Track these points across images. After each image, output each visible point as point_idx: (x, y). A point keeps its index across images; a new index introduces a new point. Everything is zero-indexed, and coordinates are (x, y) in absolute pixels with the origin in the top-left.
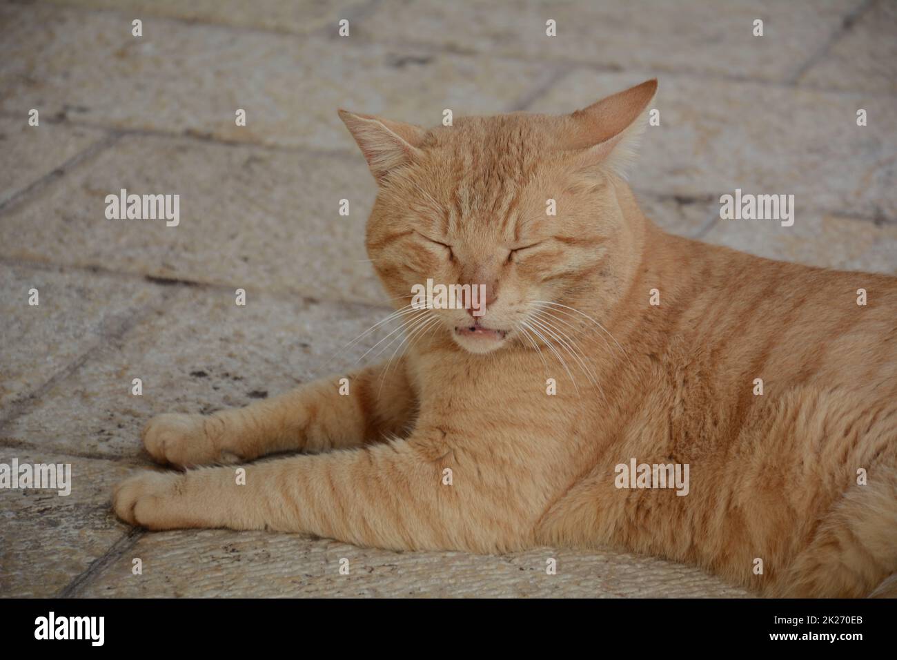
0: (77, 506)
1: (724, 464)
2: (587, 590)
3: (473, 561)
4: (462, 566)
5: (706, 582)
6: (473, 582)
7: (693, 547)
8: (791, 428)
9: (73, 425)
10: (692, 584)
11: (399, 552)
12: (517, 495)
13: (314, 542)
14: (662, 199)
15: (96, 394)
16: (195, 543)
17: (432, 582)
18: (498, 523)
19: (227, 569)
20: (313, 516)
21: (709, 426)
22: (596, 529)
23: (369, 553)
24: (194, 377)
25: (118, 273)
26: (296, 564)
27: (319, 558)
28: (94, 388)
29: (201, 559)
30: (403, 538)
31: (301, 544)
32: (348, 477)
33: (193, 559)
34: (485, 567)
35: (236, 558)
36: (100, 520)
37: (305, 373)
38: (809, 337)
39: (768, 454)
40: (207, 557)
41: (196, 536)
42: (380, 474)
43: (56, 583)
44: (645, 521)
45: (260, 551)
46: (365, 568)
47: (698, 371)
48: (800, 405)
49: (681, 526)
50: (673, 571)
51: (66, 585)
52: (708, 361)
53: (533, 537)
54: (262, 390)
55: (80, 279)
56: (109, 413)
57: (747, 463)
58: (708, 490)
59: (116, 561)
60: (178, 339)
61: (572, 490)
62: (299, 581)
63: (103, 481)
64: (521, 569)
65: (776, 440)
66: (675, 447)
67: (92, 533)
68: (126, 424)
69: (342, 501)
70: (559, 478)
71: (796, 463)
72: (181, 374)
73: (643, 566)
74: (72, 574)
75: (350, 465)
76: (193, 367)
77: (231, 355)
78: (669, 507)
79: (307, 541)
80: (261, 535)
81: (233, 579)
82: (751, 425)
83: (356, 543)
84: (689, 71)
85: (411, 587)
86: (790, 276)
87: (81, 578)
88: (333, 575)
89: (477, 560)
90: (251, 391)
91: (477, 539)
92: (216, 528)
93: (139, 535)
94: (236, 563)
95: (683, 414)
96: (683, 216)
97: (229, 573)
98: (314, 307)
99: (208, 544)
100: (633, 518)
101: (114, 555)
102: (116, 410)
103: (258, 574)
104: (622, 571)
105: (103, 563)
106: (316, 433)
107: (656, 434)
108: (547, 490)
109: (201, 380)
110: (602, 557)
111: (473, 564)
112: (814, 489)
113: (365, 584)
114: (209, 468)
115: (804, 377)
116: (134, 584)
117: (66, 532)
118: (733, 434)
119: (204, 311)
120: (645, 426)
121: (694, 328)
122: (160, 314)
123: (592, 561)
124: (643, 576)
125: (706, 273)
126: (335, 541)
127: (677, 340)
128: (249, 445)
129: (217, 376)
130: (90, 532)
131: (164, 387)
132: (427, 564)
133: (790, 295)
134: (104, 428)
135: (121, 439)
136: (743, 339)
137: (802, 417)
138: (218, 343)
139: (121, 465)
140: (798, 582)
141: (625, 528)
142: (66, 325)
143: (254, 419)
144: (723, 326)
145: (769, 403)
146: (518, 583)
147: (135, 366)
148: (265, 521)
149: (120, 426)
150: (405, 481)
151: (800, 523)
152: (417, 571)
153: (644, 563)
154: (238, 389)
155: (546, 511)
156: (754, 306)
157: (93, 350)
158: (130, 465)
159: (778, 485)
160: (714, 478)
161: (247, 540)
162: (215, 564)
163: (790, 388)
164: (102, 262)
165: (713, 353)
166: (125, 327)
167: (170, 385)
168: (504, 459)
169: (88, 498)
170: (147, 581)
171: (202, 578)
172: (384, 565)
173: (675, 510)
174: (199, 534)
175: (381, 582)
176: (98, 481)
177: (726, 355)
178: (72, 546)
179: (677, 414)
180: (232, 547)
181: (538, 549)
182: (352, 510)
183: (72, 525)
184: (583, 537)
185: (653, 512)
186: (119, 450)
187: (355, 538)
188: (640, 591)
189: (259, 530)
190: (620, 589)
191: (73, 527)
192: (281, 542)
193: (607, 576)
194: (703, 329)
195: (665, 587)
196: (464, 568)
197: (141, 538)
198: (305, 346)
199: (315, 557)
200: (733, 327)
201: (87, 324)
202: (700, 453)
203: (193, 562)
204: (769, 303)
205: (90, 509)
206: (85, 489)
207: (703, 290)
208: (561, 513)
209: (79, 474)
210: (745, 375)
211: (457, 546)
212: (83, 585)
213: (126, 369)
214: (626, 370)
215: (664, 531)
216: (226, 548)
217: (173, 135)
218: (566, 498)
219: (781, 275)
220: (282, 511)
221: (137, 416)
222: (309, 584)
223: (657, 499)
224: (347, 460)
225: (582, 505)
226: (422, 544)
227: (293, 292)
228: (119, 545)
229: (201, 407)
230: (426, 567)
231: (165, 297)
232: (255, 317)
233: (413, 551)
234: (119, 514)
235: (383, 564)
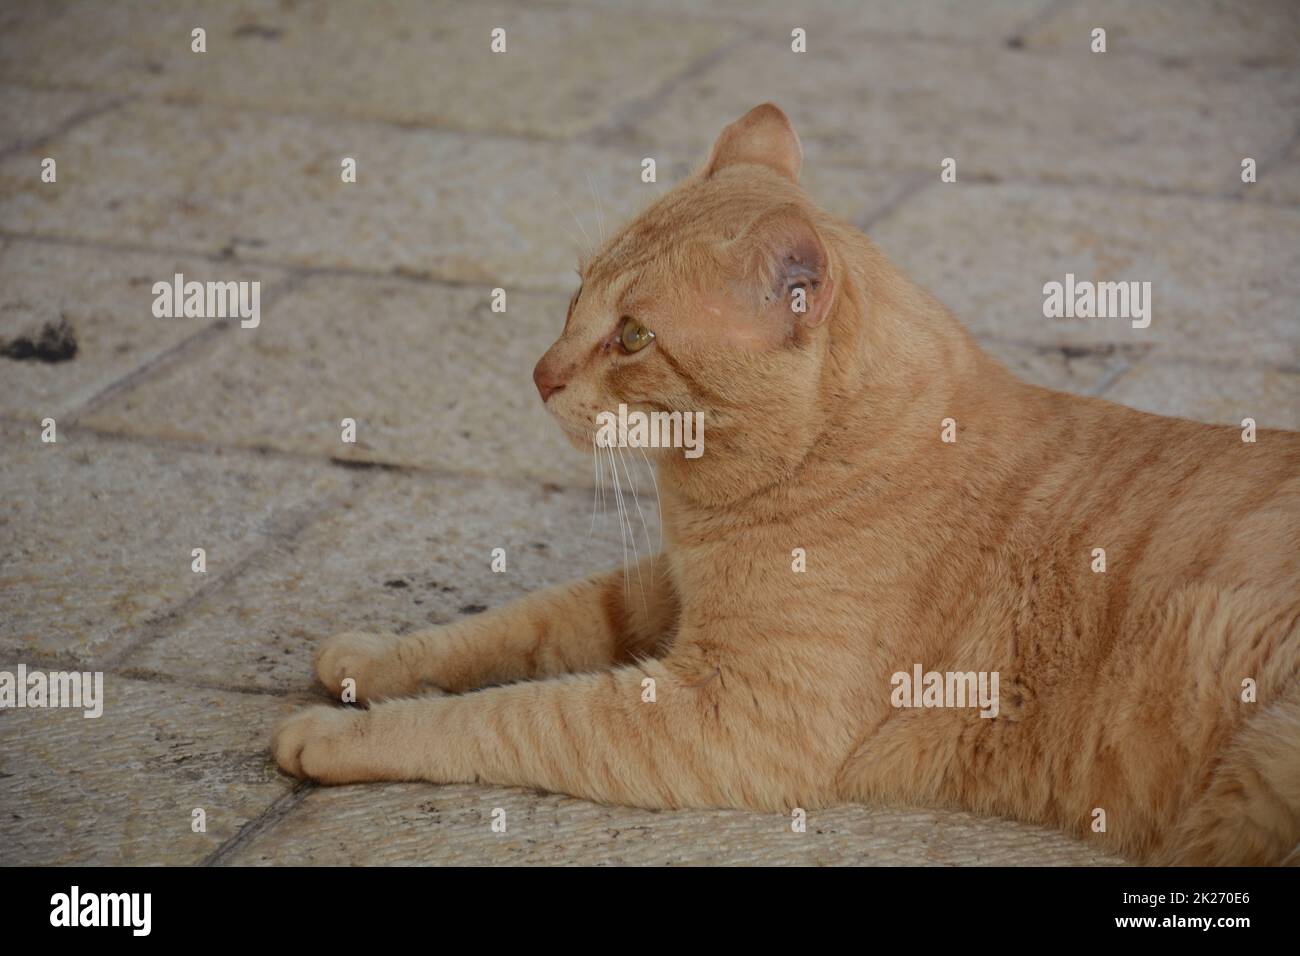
0: (226, 754)
1: (1092, 691)
2: (907, 859)
3: (755, 822)
4: (739, 829)
5: (1070, 849)
6: (753, 850)
7: (1052, 803)
8: (1182, 639)
9: (224, 651)
10: (1050, 851)
11: (655, 811)
12: (809, 732)
13: (541, 799)
14: (1043, 351)
15: (257, 611)
16: (382, 800)
17: (698, 849)
18: (786, 769)
19: (422, 833)
20: (538, 762)
21: (1069, 636)
22: (917, 780)
23: (614, 813)
24: (389, 588)
25: (295, 455)
26: (515, 827)
27: (546, 820)
28: (255, 603)
29: (388, 820)
30: (659, 791)
31: (523, 802)
32: (585, 709)
33: (376, 821)
34: (770, 830)
35: (436, 819)
36: (256, 771)
37: (540, 581)
38: (1206, 514)
39: (1150, 676)
40: (396, 818)
41: (383, 791)
42: (626, 704)
43: (195, 852)
44: (985, 770)
45: (467, 811)
46: (607, 832)
47: (1052, 562)
48: (1194, 610)
49: (1035, 774)
50: (1025, 834)
51: (209, 854)
52: (1066, 550)
53: (835, 790)
54: (482, 604)
55: (243, 464)
56: (274, 635)
57: (1123, 688)
58: (1071, 725)
59: (276, 823)
60: (372, 539)
61: (885, 726)
62: (519, 848)
63: (261, 721)
64: (819, 832)
65: (1161, 657)
66: (1023, 666)
67: (244, 789)
68: (296, 650)
69: (577, 741)
70: (866, 708)
71: (1187, 686)
72: (372, 585)
73: (985, 828)
74: (216, 841)
75: (588, 693)
76: (388, 575)
77: (440, 560)
78: (1019, 749)
79: (532, 798)
80: (470, 791)
81: (428, 847)
82: (1129, 637)
83: (597, 799)
84: (1092, 181)
85: (668, 855)
86: (1183, 436)
87: (228, 845)
88: (564, 841)
89: (759, 821)
90: (465, 605)
91: (758, 791)
92: (410, 781)
93: (307, 791)
94: (435, 826)
95: (1032, 620)
96: (1071, 373)
97: (426, 839)
98: (556, 497)
99: (398, 802)
100: (969, 764)
101: (273, 817)
102: (282, 630)
103: (463, 840)
104: (957, 835)
105: (259, 827)
106: (548, 657)
107: (996, 650)
108: (850, 724)
109: (398, 592)
110: (929, 817)
111: (754, 827)
112: (1213, 721)
113: (606, 852)
114: (401, 701)
115: (1198, 570)
116: (297, 852)
117: (209, 787)
118: (1104, 650)
119: (408, 502)
120: (981, 639)
121: (1048, 509)
122: (348, 507)
123: (915, 822)
124: (985, 841)
125: (1068, 435)
126: (569, 797)
127: (1023, 525)
128: (458, 675)
129: (421, 586)
130: (242, 788)
131: (349, 601)
132: (691, 826)
133: (1181, 461)
134: (265, 654)
135: (288, 668)
136: (1114, 519)
137: (1196, 625)
138: (425, 543)
139: (287, 701)
140: (1192, 844)
141: (958, 779)
142: (221, 522)
143: (464, 639)
144: (1087, 504)
145: (1153, 606)
146: (814, 850)
147: (311, 574)
148: (475, 771)
149: (287, 652)
150: (659, 713)
151: (1194, 766)
152: (677, 836)
153: (987, 825)
154: (448, 602)
155: (851, 754)
156: (1130, 476)
157: (256, 554)
158: (300, 701)
159: (1164, 716)
160: (1080, 709)
161: (452, 796)
162: (407, 827)
163: (1181, 587)
164: (273, 440)
165: (1072, 539)
166: (301, 524)
167: (357, 599)
168: (785, 682)
169: (241, 743)
170: (315, 849)
171: (389, 845)
172: (633, 828)
173: (1027, 752)
174: (387, 789)
175: (628, 850)
176: (255, 722)
177: (1091, 541)
178: (217, 805)
179: (1024, 621)
180: (431, 806)
181: (843, 807)
182: (590, 755)
183: (218, 778)
184: (901, 790)
185: (996, 756)
186: (285, 683)
187: (595, 791)
188: (978, 859)
189: (468, 783)
190: (952, 857)
191: (220, 781)
192: (496, 799)
193: (935, 841)
194: (1061, 509)
195: (1013, 854)
196: (741, 832)
197: (310, 794)
198: (541, 546)
199: (541, 817)
200: (1100, 505)
201: (250, 521)
202: (1059, 675)
203: (377, 824)
204: (1151, 472)
205: (242, 758)
206: (238, 732)
207: (1059, 459)
208: (870, 758)
209: (230, 714)
210: (1116, 567)
211: (732, 802)
212: (230, 854)
213: (299, 578)
214: (947, 565)
215: (1013, 782)
216: (422, 806)
217: (377, 275)
218: (878, 737)
219: (1168, 436)
220: (497, 757)
221: (311, 638)
222: (532, 852)
223: (1002, 738)
224: (584, 686)
225: (898, 747)
226: (686, 800)
227: (529, 477)
228: (280, 803)
229: (397, 626)
230: (690, 831)
231: (356, 486)
232: (476, 510)
233: (674, 809)
234: (281, 763)
235: (632, 826)
